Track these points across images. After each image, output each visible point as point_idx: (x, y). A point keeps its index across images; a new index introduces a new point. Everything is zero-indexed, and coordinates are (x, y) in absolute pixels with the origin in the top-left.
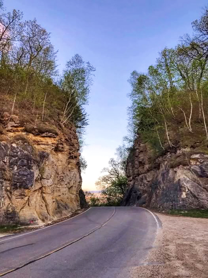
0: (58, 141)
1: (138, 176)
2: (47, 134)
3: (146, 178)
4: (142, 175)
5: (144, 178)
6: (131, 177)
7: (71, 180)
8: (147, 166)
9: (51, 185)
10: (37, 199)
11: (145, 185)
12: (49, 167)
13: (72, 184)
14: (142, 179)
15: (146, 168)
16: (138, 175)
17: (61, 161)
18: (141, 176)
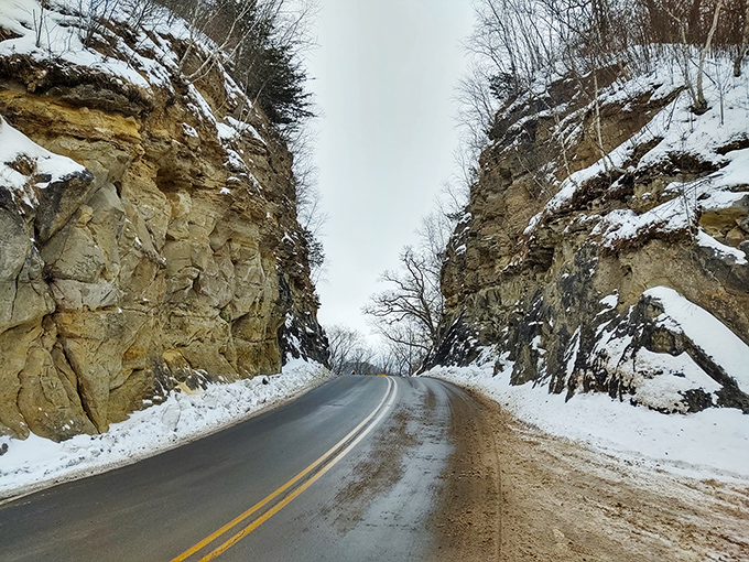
0: (169, 143)
1: (476, 292)
2: (86, 92)
3: (498, 297)
4: (487, 289)
5: (492, 297)
6: (455, 296)
7: (238, 293)
8: (504, 263)
9: (104, 304)
10: (29, 359)
11: (494, 319)
12: (94, 233)
13: (243, 306)
14: (486, 301)
15: (501, 268)
16: (476, 288)
17: (190, 223)
18: (482, 292)
